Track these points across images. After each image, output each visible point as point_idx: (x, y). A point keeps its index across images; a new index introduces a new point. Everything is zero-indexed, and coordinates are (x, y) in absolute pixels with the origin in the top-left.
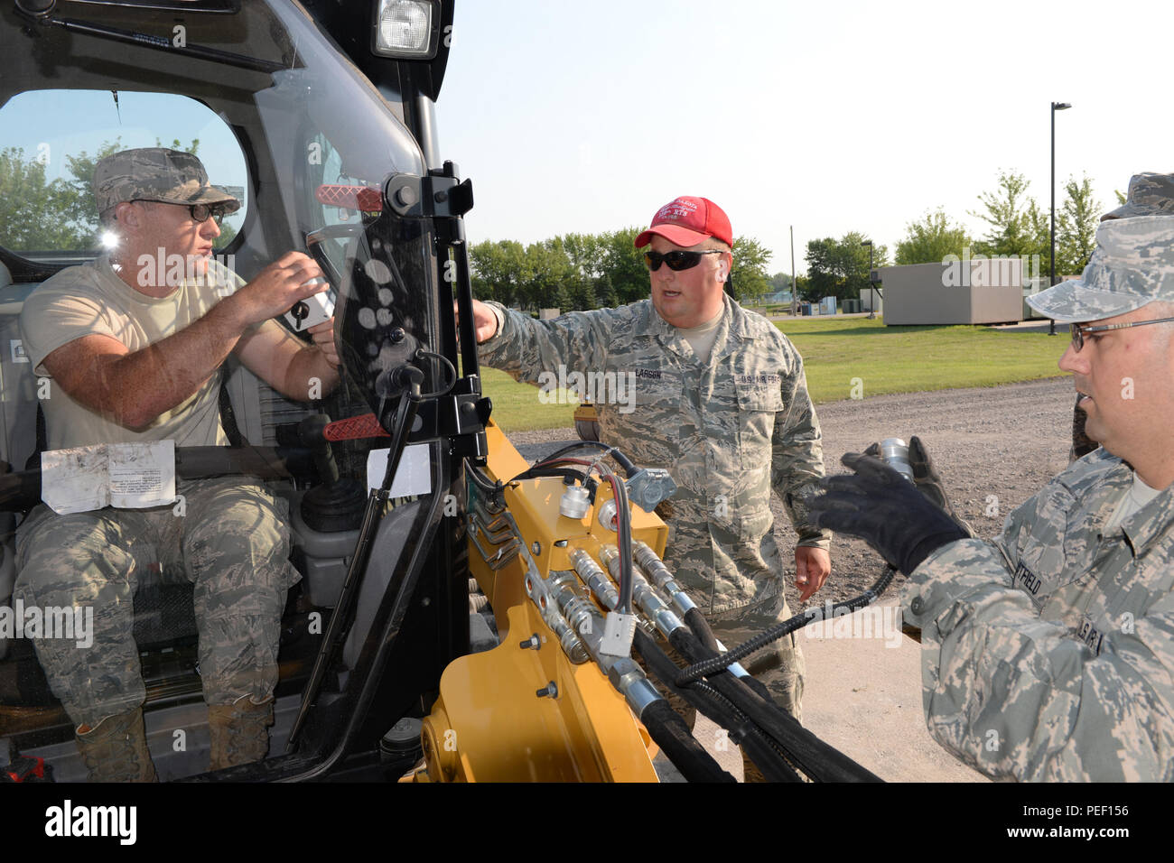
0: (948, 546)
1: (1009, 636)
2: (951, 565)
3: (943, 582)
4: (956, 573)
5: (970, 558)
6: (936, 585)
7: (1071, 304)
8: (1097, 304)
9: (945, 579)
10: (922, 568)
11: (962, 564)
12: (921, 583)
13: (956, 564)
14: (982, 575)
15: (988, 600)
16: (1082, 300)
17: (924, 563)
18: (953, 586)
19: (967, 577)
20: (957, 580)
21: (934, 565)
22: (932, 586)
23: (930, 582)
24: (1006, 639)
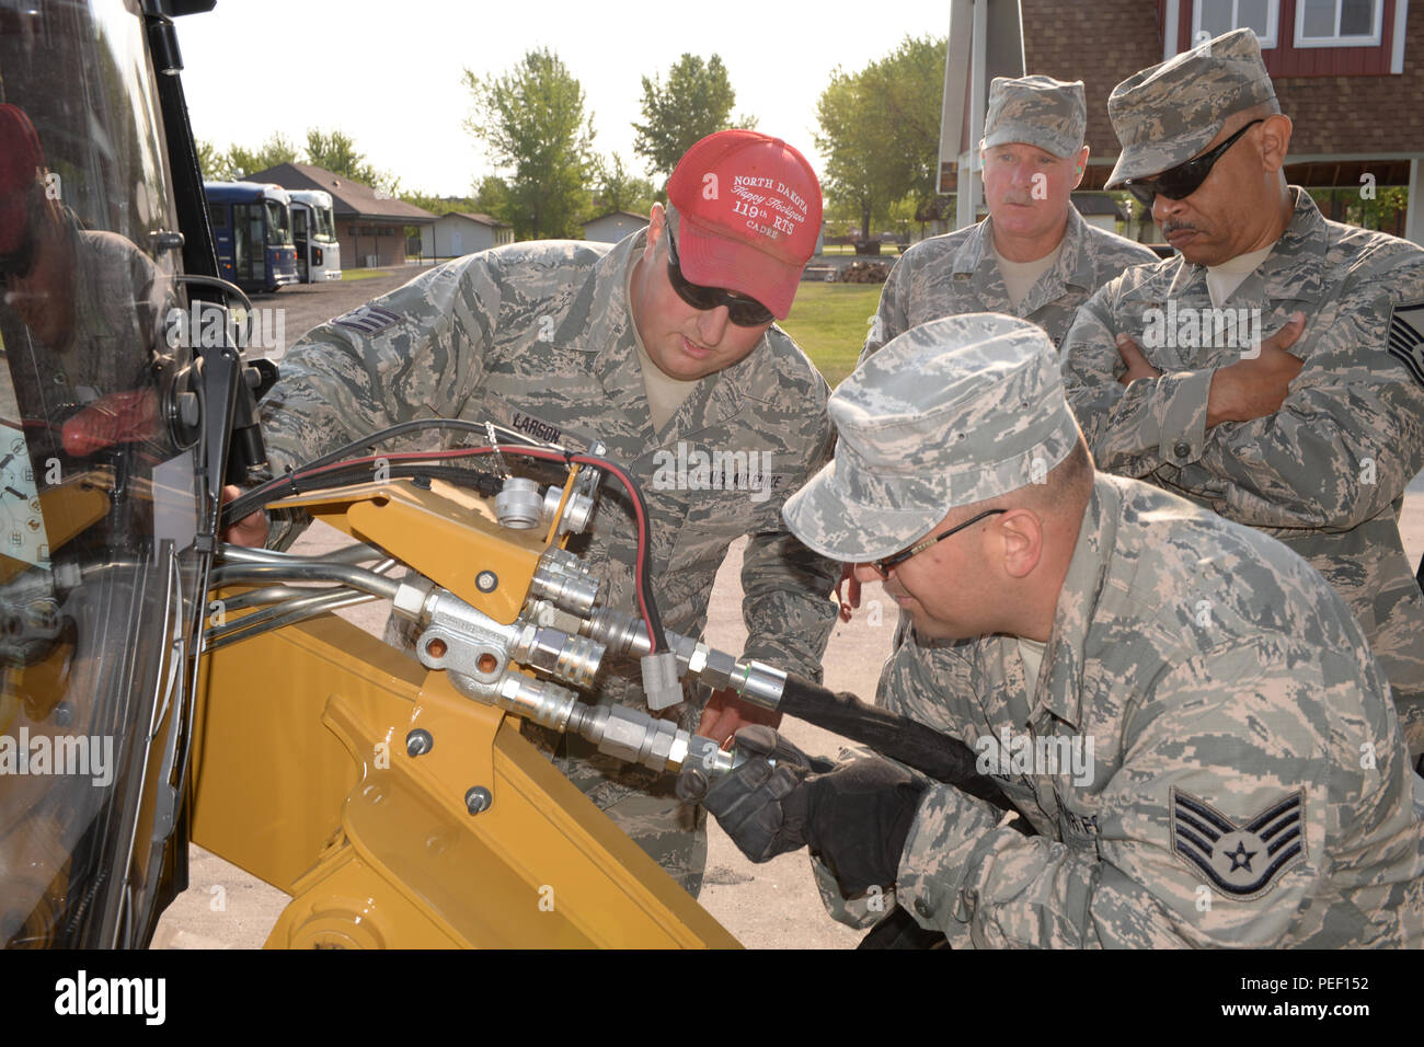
0: (913, 830)
1: (1020, 910)
2: (928, 851)
3: (933, 873)
4: (939, 857)
5: (942, 830)
6: (928, 880)
7: (854, 534)
8: (886, 531)
9: (932, 869)
10: (903, 869)
11: (939, 842)
12: (913, 885)
13: (933, 847)
14: (963, 843)
15: (984, 874)
16: (865, 526)
17: (902, 863)
18: (946, 872)
19: (952, 854)
20: (945, 863)
21: (913, 860)
22: (925, 883)
23: (921, 879)
24: (1019, 916)
